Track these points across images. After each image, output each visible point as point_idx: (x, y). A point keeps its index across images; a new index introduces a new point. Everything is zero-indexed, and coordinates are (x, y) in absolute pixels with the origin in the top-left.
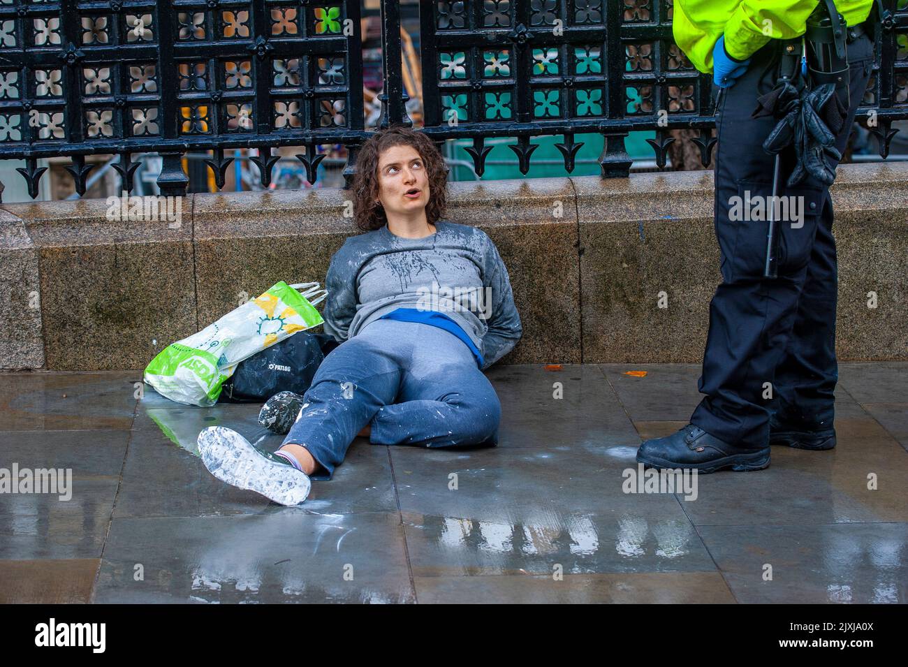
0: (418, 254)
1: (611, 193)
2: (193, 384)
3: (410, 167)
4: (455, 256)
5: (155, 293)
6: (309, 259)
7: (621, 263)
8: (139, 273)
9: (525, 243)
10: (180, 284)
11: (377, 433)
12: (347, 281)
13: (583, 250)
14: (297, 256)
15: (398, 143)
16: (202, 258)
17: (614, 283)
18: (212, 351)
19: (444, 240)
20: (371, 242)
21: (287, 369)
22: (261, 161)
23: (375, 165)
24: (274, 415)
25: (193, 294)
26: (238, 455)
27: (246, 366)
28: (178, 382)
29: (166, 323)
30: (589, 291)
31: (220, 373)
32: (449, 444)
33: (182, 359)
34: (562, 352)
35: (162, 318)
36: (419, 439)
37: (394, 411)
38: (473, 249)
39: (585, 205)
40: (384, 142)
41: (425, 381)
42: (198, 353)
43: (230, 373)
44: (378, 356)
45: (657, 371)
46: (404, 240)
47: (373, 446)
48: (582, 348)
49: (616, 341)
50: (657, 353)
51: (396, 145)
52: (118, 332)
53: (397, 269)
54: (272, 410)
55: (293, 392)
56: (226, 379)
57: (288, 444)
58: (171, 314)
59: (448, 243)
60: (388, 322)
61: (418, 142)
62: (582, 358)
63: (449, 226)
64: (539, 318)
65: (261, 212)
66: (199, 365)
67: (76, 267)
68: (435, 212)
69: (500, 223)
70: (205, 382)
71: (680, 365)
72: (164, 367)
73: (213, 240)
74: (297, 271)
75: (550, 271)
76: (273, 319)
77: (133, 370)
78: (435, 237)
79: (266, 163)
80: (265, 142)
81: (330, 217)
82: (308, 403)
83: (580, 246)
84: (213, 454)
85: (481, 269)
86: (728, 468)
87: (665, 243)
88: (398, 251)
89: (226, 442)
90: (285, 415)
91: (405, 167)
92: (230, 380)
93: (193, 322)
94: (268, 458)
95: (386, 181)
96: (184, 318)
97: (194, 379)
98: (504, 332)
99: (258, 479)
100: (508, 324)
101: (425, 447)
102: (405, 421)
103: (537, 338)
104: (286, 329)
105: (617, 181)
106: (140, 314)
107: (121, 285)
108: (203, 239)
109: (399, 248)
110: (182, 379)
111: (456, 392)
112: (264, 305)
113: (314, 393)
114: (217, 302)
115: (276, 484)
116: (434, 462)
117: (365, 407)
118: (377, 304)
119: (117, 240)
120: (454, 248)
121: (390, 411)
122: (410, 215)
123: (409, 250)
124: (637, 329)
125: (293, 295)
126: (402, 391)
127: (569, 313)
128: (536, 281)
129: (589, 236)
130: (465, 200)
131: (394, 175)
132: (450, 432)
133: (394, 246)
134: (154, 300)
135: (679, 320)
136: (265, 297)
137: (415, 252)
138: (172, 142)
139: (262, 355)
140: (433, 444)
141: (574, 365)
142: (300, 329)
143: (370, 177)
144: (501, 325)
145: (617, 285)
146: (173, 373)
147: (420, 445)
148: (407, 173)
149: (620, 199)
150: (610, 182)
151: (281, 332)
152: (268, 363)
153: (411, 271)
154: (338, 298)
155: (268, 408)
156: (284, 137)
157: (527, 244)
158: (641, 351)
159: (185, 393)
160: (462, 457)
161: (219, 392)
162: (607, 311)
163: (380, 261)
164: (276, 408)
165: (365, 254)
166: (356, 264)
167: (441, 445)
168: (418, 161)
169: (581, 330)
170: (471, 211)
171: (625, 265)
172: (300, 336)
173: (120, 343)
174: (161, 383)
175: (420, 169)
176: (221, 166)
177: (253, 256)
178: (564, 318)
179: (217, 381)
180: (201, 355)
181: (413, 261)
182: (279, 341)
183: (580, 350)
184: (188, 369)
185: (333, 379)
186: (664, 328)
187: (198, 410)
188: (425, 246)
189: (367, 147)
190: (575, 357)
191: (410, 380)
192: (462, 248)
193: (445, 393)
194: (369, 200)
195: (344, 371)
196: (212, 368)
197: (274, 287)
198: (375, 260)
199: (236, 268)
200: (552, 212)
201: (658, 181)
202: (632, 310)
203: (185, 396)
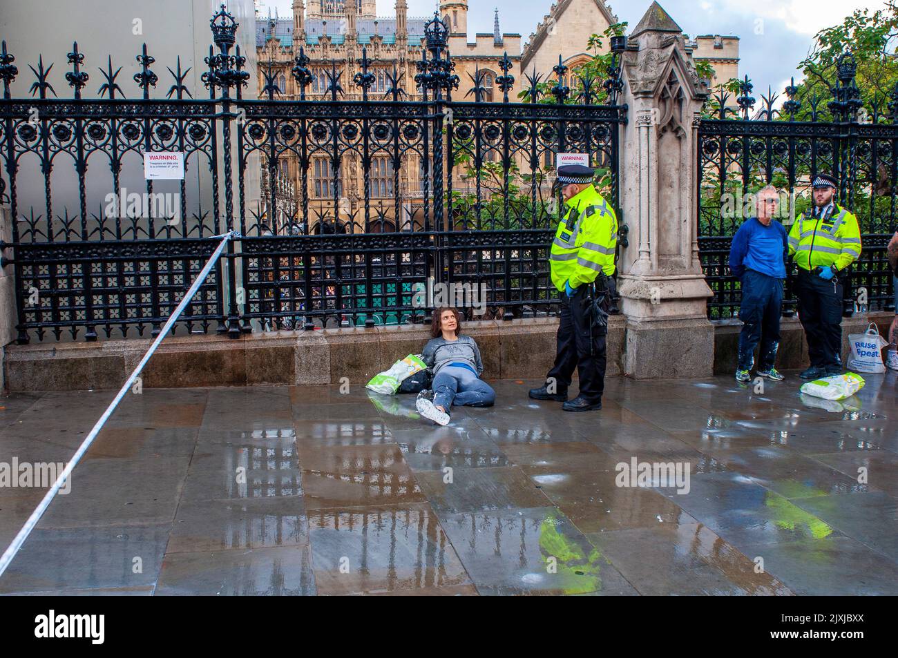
0: (455, 346)
1: (509, 326)
2: (389, 388)
4: (466, 346)
5: (367, 359)
6: (417, 347)
7: (513, 347)
8: (362, 352)
9: (484, 341)
10: (375, 356)
11: (457, 402)
12: (432, 354)
13: (501, 343)
14: (413, 346)
16: (383, 347)
17: (510, 354)
18: (394, 377)
19: (461, 341)
20: (438, 342)
21: (418, 383)
26: (429, 408)
27: (405, 382)
28: (384, 387)
30: (503, 356)
31: (397, 384)
33: (384, 379)
34: (494, 376)
35: (369, 367)
37: (461, 395)
38: (470, 343)
39: (501, 329)
41: (467, 385)
43: (400, 384)
44: (451, 378)
46: (449, 342)
47: (457, 406)
49: (511, 372)
50: (523, 375)
53: (449, 350)
57: (438, 405)
58: (372, 365)
59: (463, 342)
60: (450, 367)
62: (500, 378)
63: (462, 337)
66: (391, 382)
67: (342, 351)
68: (457, 332)
70: (393, 387)
72: (376, 383)
73: (386, 341)
74: (413, 351)
75: (491, 350)
76: (411, 367)
77: (360, 383)
78: (458, 341)
81: (422, 334)
82: (436, 392)
85: (473, 350)
86: (590, 409)
88: (448, 345)
89: (426, 404)
91: (450, 318)
92: (400, 387)
93: (379, 368)
94: (435, 408)
95: (444, 322)
96: (376, 366)
97: (389, 386)
98: (480, 369)
102: (465, 398)
104: (416, 370)
105: (509, 322)
106: (362, 365)
107: (357, 356)
108: (383, 341)
111: (479, 389)
112: (407, 362)
113: (439, 389)
114: (387, 361)
117: (452, 394)
118: (444, 361)
119: (355, 342)
120: (465, 344)
122: (450, 332)
123: (452, 344)
124: (517, 368)
125: (415, 359)
126: (460, 389)
127: (496, 363)
128: (487, 354)
129: (503, 339)
131: (446, 320)
132: (481, 401)
134: (367, 361)
135: (529, 365)
136: (406, 359)
138: (370, 310)
139: (409, 378)
140: (475, 405)
141: (498, 380)
142: (420, 369)
143: (438, 320)
146: (381, 384)
147: (470, 406)
148: (450, 320)
150: (507, 322)
151: (414, 371)
152: (412, 381)
153: (454, 351)
155: (420, 395)
158: (518, 375)
161: (397, 391)
162: (508, 363)
163: (443, 348)
165: (437, 346)
166: (434, 349)
167: (478, 406)
169: (500, 369)
172: (421, 371)
174: (376, 387)
175: (454, 319)
177: (399, 346)
178: (495, 365)
179: (397, 387)
180: (390, 378)
181: (453, 348)
182: (414, 374)
183: (500, 375)
184: (387, 383)
185: (444, 385)
186: (526, 368)
187: (390, 396)
188: (456, 343)
190: (498, 377)
191: (462, 385)
192: (467, 344)
193: (477, 389)
194: (437, 327)
195: (446, 382)
196: (395, 382)
197: (409, 356)
198: (441, 348)
199: (393, 350)
200: (491, 331)
201: (521, 322)
202: (516, 362)
203: (385, 392)
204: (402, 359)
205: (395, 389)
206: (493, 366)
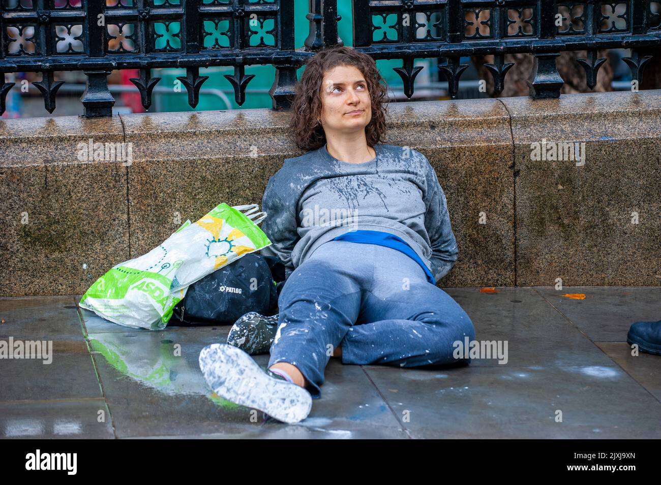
0: (363, 179)
1: (545, 114)
2: (146, 306)
3: (354, 88)
4: (399, 180)
5: (87, 215)
6: (244, 181)
7: (556, 184)
8: (70, 194)
9: (460, 165)
10: (112, 206)
11: (349, 353)
12: (290, 203)
13: (519, 171)
14: (233, 177)
15: (344, 64)
16: (136, 180)
17: (549, 205)
18: (164, 272)
19: (385, 164)
20: (312, 165)
21: (238, 291)
22: (189, 81)
23: (319, 83)
24: (243, 335)
25: (125, 216)
26: (242, 372)
27: (197, 288)
28: (131, 305)
29: (97, 246)
30: (523, 213)
31: (173, 296)
32: (425, 363)
33: (132, 281)
34: (495, 275)
35: (93, 241)
36: (393, 358)
37: (365, 331)
38: (415, 171)
39: (520, 126)
40: (329, 61)
41: (390, 301)
42: (149, 275)
43: (181, 296)
44: (341, 276)
45: (593, 293)
46: (346, 164)
47: (346, 366)
48: (516, 271)
49: (550, 264)
50: (592, 275)
51: (342, 65)
52: (46, 256)
53: (344, 193)
54: (241, 331)
55: (259, 313)
56: (179, 301)
57: (278, 362)
58: (102, 237)
59: (391, 168)
60: (342, 244)
61: (363, 64)
62: (516, 281)
63: (387, 149)
64: (473, 241)
65: (195, 133)
66: (153, 288)
69: (436, 145)
70: (160, 305)
71: (615, 288)
72: (110, 291)
73: (147, 161)
74: (232, 193)
75: (485, 193)
76: (219, 241)
77: (61, 295)
78: (377, 162)
79: (194, 83)
80: (195, 61)
81: (265, 139)
82: (285, 322)
83: (516, 168)
84: (215, 372)
85: (424, 192)
87: (601, 164)
88: (342, 176)
90: (254, 336)
91: (350, 88)
92: (181, 304)
93: (125, 246)
94: (269, 375)
95: (332, 101)
96: (116, 241)
97: (148, 302)
98: (442, 255)
99: (261, 396)
100: (446, 246)
101: (399, 367)
102: (377, 342)
103: (471, 260)
104: (235, 251)
105: (548, 102)
106: (70, 237)
107: (51, 208)
108: (136, 161)
109: (343, 172)
110: (134, 302)
111: (430, 311)
112: (208, 227)
113: (290, 312)
114: (150, 225)
115: (279, 401)
116: (414, 381)
117: (338, 327)
118: (327, 226)
119: (46, 161)
120: (397, 172)
121: (361, 331)
123: (354, 174)
124: (571, 252)
125: (237, 217)
126: (366, 311)
127: (503, 236)
128: (471, 203)
129: (524, 157)
130: (399, 122)
131: (337, 95)
132: (427, 351)
133: (338, 171)
134: (85, 223)
135: (614, 242)
136: (207, 219)
137: (359, 176)
139: (212, 277)
140: (407, 363)
141: (508, 288)
142: (249, 251)
143: (314, 95)
144: (440, 248)
145: (552, 207)
146: (123, 296)
148: (351, 94)
149: (554, 119)
150: (541, 103)
151: (230, 254)
152: (219, 286)
153: (358, 195)
154: (279, 220)
155: (238, 329)
156: (214, 56)
157: (462, 166)
158: (576, 274)
159: (136, 316)
160: (440, 376)
161: (171, 315)
162: (541, 233)
163: (325, 184)
164: (245, 329)
165: (307, 178)
166: (299, 186)
167: (416, 365)
168: (362, 83)
169: (515, 252)
170: (406, 133)
171: (560, 187)
173: (49, 268)
174: (107, 306)
175: (363, 92)
176: (148, 86)
177: (188, 178)
178: (498, 240)
179: (171, 304)
180: (152, 277)
181: (359, 186)
182: (228, 263)
183: (513, 273)
184: (141, 291)
185: (308, 298)
186: (599, 251)
187: (149, 333)
188: (369, 171)
189: (310, 64)
190: (508, 280)
191: (372, 301)
192: (405, 172)
193: (418, 312)
194: (310, 119)
195: (316, 291)
196: (166, 290)
197: (216, 209)
198: (319, 183)
199: (170, 190)
200: (487, 133)
201: (591, 102)
202: (567, 232)
203: (135, 319)
204: (195, 219)
205: (163, 310)
206: (492, 247)
